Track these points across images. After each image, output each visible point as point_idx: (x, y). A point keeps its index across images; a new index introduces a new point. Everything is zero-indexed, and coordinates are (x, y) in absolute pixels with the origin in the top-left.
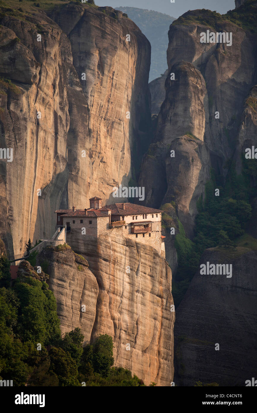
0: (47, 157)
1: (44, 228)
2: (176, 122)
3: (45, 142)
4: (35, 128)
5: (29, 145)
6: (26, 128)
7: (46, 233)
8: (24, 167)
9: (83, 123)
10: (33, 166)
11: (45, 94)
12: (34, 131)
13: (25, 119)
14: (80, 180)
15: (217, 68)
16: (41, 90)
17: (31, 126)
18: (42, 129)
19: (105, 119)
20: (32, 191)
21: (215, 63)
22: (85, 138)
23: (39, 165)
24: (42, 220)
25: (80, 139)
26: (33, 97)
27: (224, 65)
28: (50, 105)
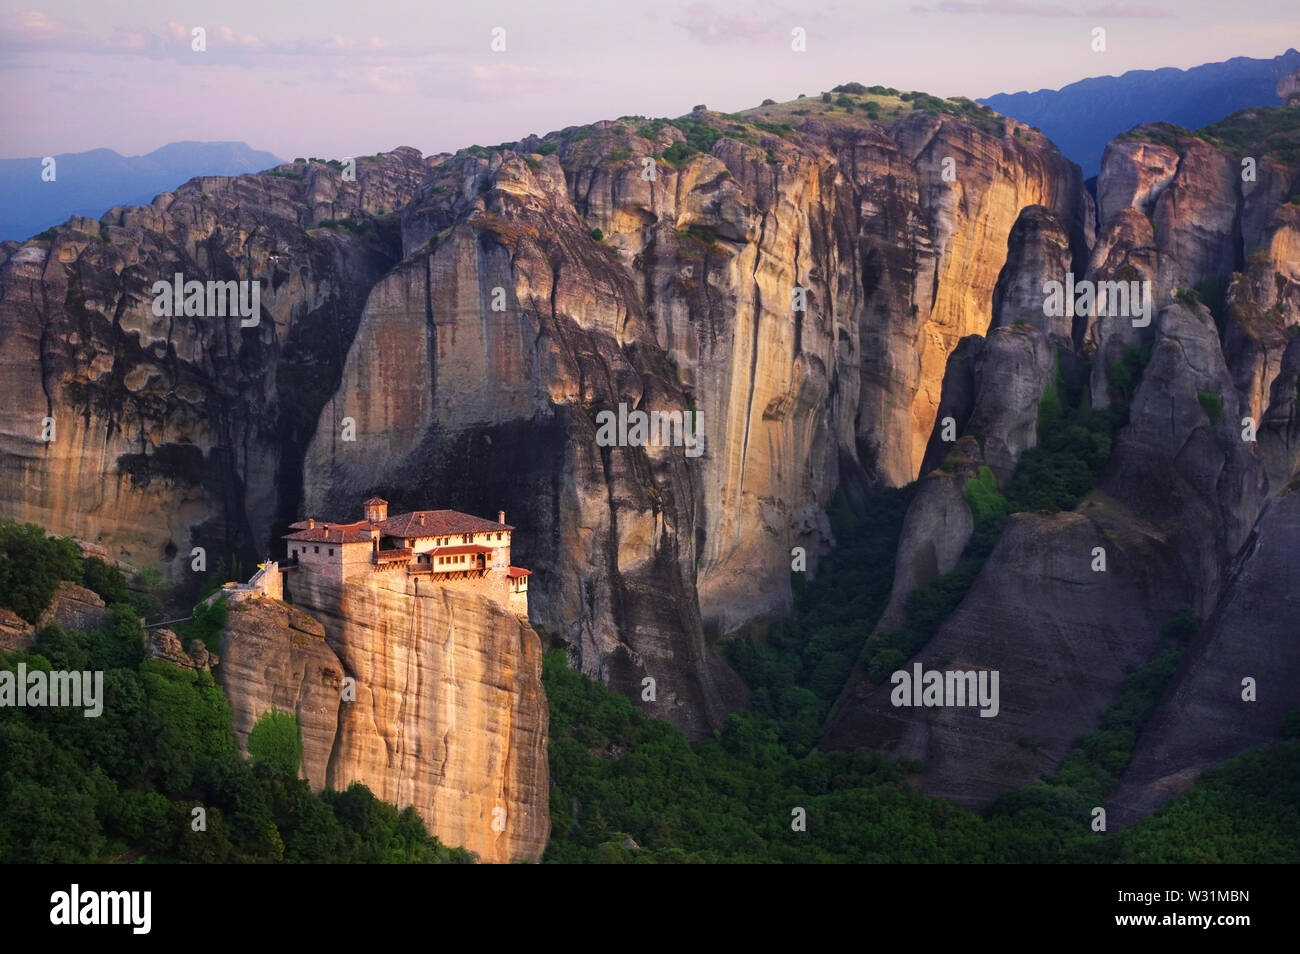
0: (780, 357)
1: (780, 467)
2: (1019, 301)
3: (775, 332)
4: (752, 312)
5: (739, 340)
6: (734, 313)
7: (783, 475)
8: (730, 374)
9: (900, 297)
10: (748, 372)
11: (776, 257)
12: (751, 317)
13: (734, 298)
14: (894, 386)
15: (1172, 210)
16: (766, 251)
17: (744, 311)
18: (768, 313)
19: (973, 287)
20: (746, 411)
21: (1169, 203)
22: (903, 319)
23: (762, 370)
24: (776, 455)
25: (894, 322)
26: (750, 263)
27: (1184, 205)
28: (787, 275)
